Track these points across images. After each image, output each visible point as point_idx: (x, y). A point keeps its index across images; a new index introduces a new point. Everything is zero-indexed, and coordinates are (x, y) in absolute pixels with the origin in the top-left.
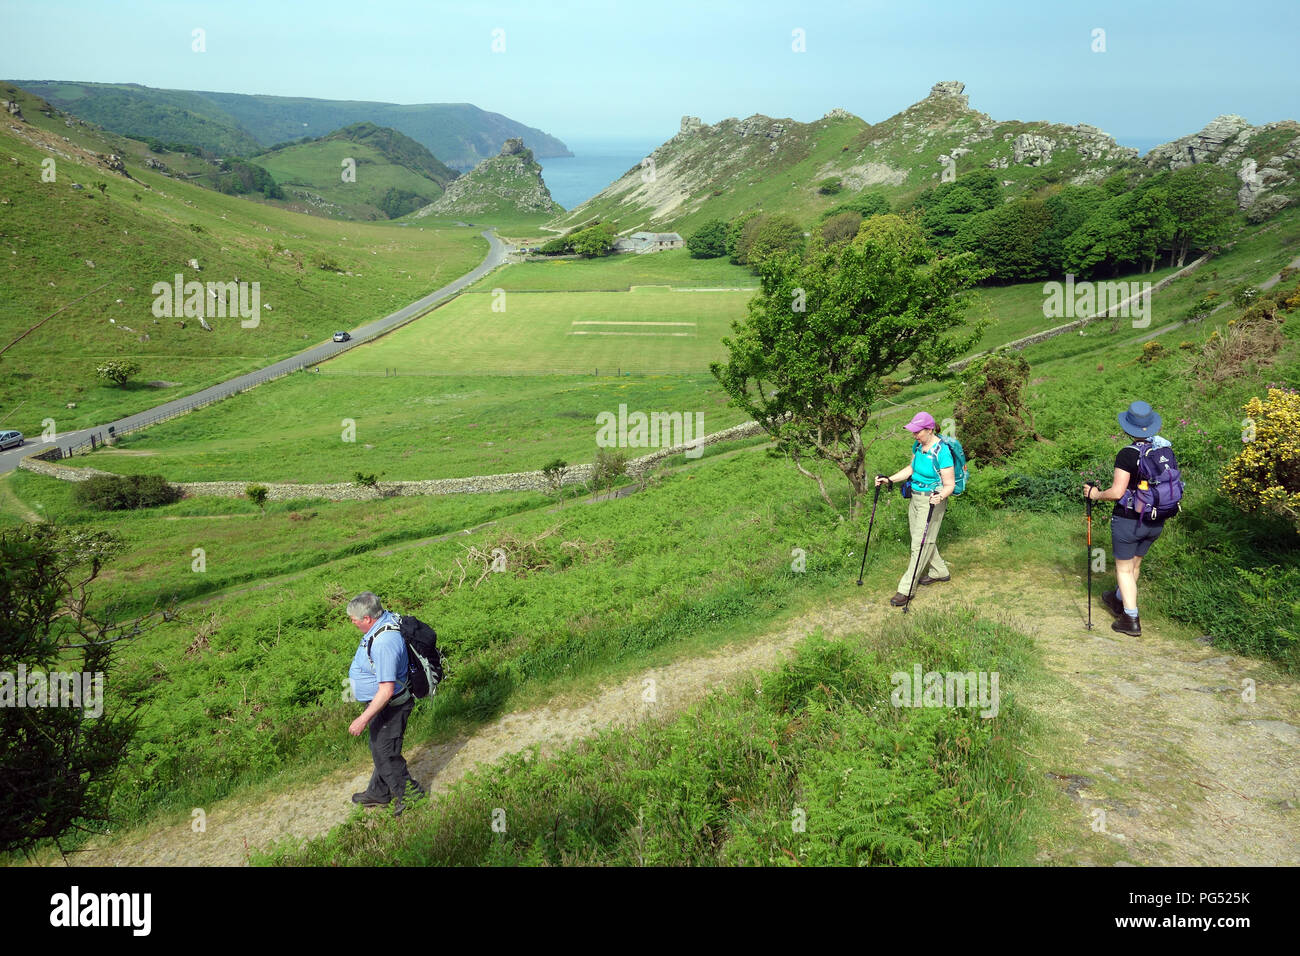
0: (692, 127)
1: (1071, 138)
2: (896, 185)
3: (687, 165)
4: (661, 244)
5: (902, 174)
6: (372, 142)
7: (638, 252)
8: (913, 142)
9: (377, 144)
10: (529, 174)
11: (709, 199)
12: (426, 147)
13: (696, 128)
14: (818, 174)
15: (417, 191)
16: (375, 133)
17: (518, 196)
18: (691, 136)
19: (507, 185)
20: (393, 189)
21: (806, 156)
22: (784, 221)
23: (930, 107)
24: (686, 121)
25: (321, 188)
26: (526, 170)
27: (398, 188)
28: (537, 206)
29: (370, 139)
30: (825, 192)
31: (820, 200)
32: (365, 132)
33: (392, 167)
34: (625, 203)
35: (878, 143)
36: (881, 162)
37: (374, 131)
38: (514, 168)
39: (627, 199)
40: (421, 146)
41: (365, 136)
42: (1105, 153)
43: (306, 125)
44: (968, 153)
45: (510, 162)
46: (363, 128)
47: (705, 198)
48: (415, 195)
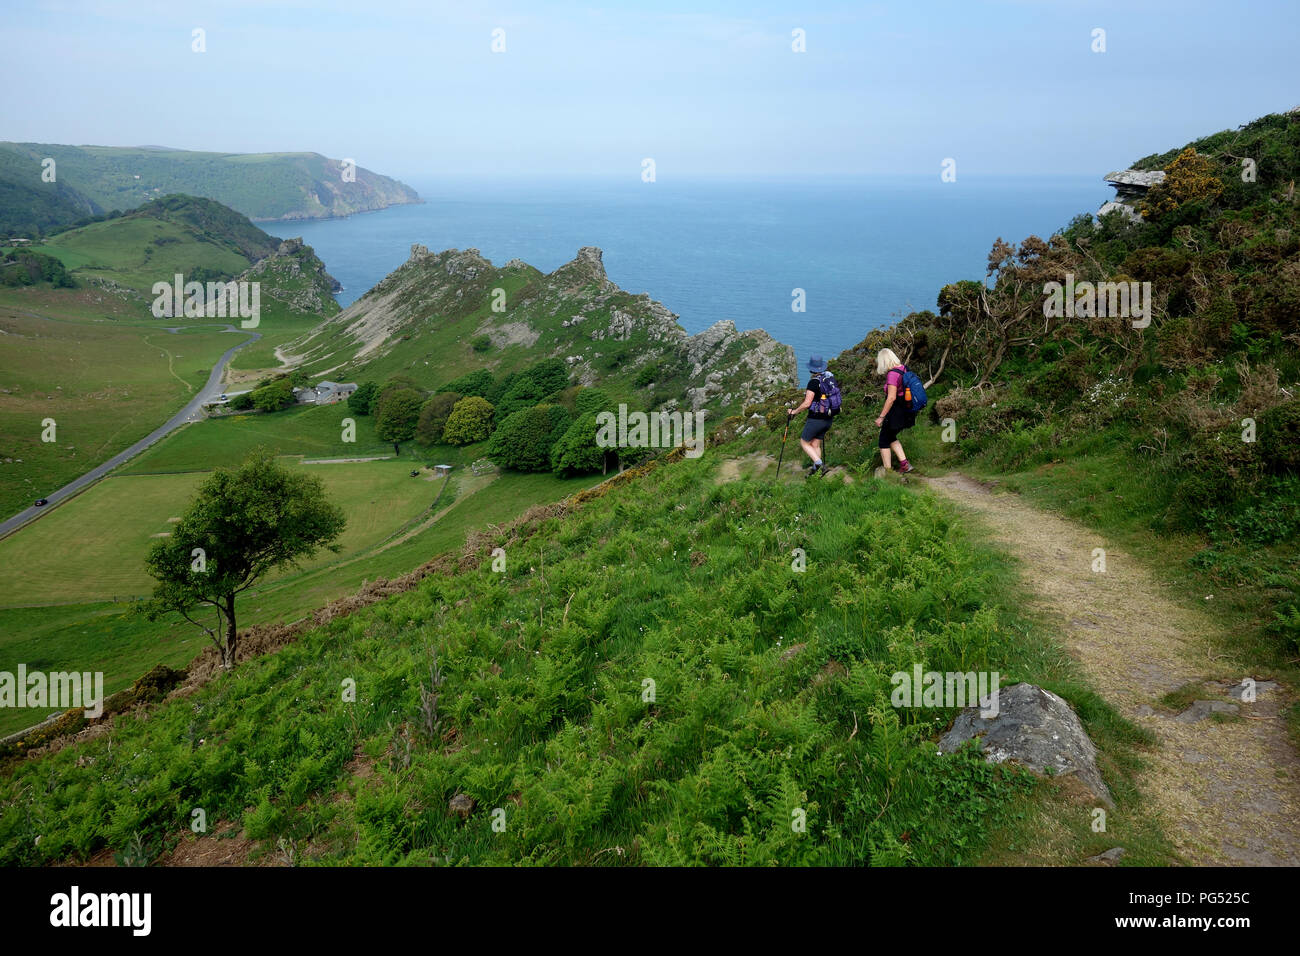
0: (419, 256)
1: (648, 317)
2: (528, 347)
3: (404, 298)
4: (339, 394)
5: (536, 336)
6: (184, 215)
7: (318, 403)
8: (552, 304)
9: (189, 216)
10: (304, 275)
11: (401, 342)
12: (245, 215)
13: (422, 257)
14: (479, 329)
15: (224, 270)
16: (188, 206)
17: (291, 298)
18: (418, 264)
19: (282, 286)
20: (198, 269)
21: (477, 308)
22: (403, 398)
23: (571, 270)
24: (415, 249)
25: (120, 271)
26: (302, 269)
27: (205, 267)
28: (308, 308)
29: (181, 212)
30: (477, 349)
31: (472, 357)
32: (176, 205)
33: (199, 244)
34: (347, 334)
35: (527, 302)
36: (524, 322)
37: (187, 204)
38: (290, 268)
39: (349, 329)
40: (240, 214)
41: (177, 209)
42: (664, 335)
43: (137, 177)
44: (584, 320)
45: (287, 263)
46: (173, 201)
47: (399, 339)
48: (222, 273)
